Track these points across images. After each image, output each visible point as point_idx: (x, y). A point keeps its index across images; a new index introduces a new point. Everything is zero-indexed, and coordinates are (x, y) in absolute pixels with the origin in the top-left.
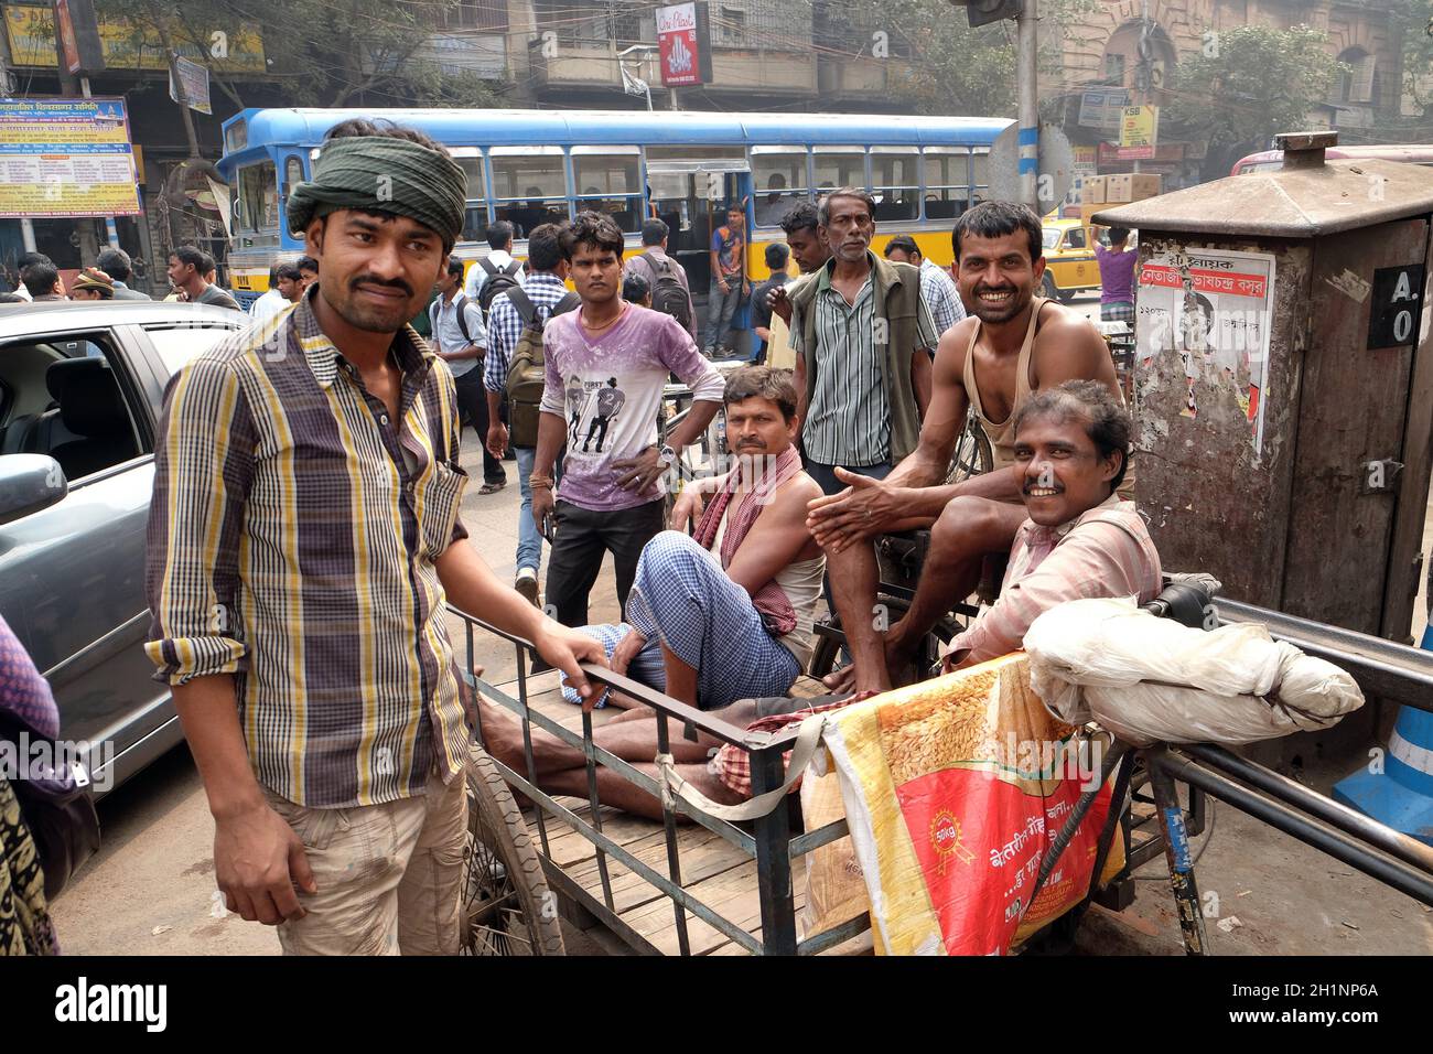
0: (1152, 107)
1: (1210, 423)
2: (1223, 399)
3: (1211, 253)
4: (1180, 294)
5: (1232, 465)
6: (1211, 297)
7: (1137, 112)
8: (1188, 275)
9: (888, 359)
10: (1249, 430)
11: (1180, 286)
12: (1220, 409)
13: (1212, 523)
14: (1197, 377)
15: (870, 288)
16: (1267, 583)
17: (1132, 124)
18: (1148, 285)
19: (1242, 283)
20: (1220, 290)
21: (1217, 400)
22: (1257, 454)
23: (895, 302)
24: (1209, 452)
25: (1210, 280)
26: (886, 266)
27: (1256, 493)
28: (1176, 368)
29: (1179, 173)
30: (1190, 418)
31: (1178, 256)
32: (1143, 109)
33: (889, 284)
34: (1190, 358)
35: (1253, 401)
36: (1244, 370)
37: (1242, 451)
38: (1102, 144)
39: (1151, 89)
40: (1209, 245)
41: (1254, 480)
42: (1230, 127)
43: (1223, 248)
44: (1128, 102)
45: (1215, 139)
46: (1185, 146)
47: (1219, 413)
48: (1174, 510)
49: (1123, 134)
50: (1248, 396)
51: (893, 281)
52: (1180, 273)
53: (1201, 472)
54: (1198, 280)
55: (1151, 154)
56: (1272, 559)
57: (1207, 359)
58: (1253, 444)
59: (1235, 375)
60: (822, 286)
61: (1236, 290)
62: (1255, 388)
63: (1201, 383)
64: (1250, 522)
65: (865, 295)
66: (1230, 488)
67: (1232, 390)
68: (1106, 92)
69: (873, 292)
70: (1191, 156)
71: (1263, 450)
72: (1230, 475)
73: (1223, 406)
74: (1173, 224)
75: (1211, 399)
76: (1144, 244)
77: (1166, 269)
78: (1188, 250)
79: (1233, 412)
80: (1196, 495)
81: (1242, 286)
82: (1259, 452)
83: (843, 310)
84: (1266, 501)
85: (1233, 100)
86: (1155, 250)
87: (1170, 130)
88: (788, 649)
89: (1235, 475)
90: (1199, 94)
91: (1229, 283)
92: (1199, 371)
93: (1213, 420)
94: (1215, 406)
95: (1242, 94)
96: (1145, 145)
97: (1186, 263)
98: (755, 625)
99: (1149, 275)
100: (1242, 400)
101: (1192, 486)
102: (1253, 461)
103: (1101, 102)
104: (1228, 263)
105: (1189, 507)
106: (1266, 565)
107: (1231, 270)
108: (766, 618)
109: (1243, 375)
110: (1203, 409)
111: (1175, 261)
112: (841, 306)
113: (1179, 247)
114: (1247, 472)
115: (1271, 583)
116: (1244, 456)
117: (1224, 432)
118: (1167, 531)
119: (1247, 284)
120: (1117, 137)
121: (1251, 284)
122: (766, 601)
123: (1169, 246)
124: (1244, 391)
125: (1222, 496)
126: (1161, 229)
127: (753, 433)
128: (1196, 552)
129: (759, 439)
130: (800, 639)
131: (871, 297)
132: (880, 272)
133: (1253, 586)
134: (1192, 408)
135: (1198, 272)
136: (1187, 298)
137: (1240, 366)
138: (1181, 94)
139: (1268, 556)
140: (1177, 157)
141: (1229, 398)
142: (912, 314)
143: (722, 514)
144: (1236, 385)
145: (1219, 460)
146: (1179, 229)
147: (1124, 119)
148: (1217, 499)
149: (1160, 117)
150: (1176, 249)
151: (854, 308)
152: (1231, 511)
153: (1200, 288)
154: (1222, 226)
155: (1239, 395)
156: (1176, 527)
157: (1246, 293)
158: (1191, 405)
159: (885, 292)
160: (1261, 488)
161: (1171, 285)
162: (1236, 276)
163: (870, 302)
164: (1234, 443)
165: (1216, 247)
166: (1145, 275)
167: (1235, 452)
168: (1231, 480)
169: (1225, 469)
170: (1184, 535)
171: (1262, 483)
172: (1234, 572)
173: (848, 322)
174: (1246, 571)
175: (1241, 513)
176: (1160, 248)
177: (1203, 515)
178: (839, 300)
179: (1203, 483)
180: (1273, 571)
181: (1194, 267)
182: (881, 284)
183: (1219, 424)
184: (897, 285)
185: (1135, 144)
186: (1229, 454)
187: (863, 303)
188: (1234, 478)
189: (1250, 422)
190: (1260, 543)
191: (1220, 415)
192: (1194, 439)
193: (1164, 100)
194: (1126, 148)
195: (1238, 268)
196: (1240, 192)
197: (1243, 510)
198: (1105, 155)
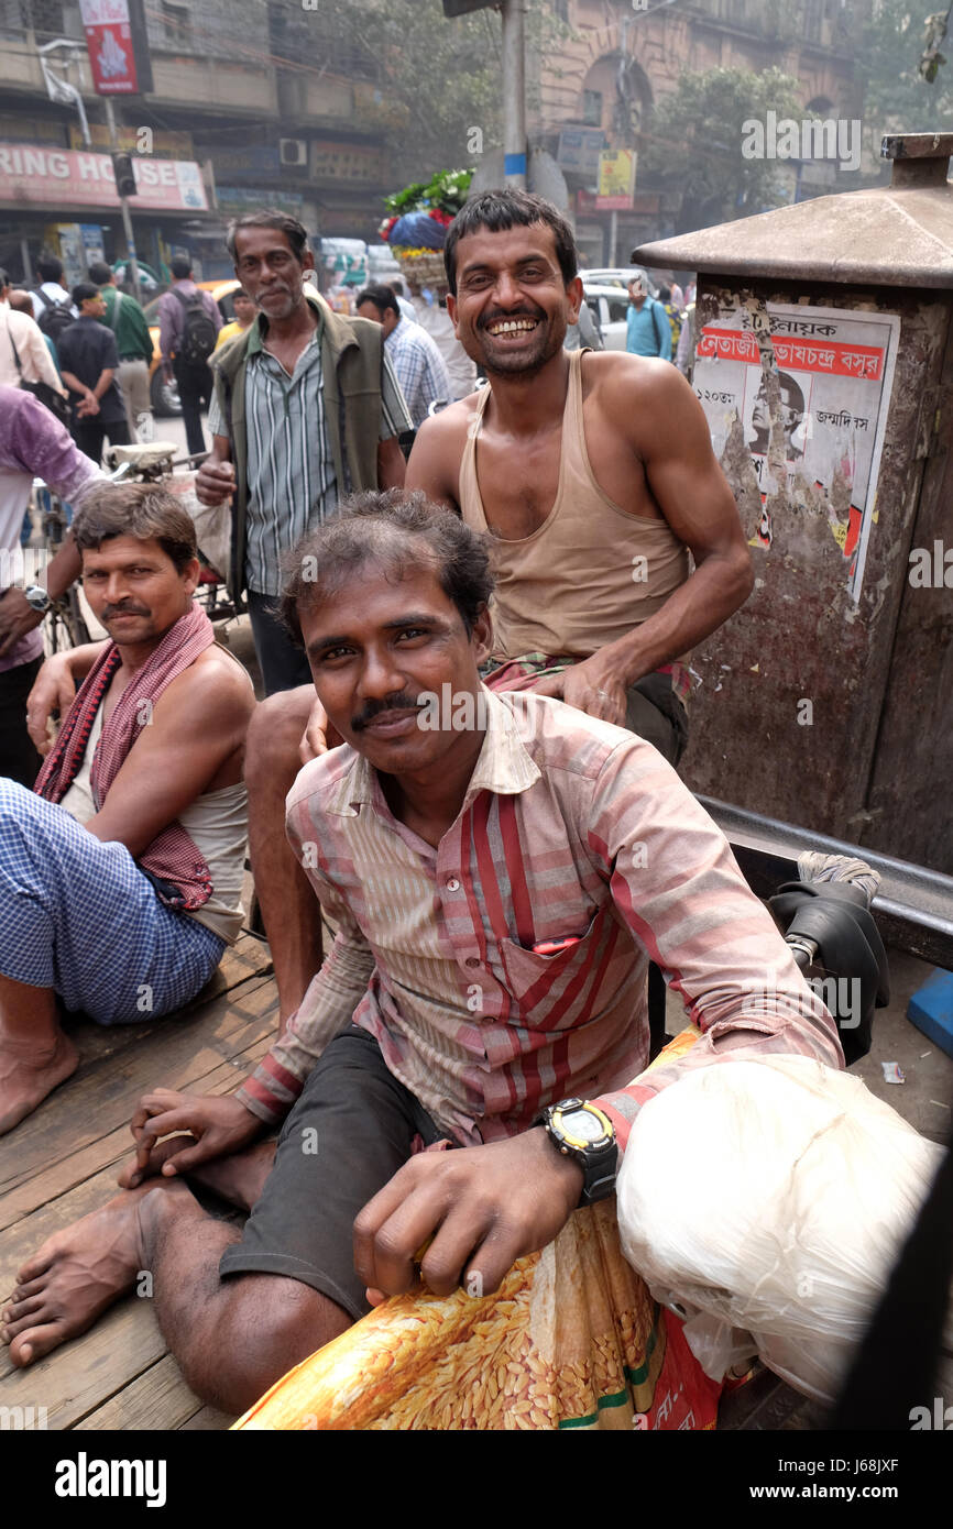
0: (630, 152)
1: (789, 557)
2: (809, 525)
3: (806, 312)
4: (755, 373)
5: (818, 616)
6: (802, 379)
7: (614, 157)
8: (769, 344)
9: (344, 451)
10: (845, 569)
11: (755, 361)
12: (805, 538)
13: (787, 689)
14: (775, 492)
15: (316, 352)
16: (854, 769)
17: (609, 170)
18: (709, 359)
19: (847, 358)
20: (815, 368)
21: (802, 526)
22: (853, 603)
23: (352, 371)
24: (786, 597)
25: (800, 352)
26: (338, 322)
27: (850, 655)
28: (745, 480)
29: (655, 225)
30: (762, 550)
31: (755, 316)
32: (622, 155)
33: (341, 346)
34: (765, 466)
35: (853, 530)
36: (842, 485)
37: (833, 597)
38: (580, 192)
39: (628, 133)
40: (802, 299)
41: (847, 637)
42: (705, 178)
43: (823, 304)
44: (606, 146)
45: (690, 190)
46: (661, 197)
47: (803, 544)
48: (734, 671)
49: (602, 180)
50: (847, 522)
51: (346, 343)
52: (757, 342)
53: (774, 623)
54: (782, 352)
55: (628, 204)
56: (862, 741)
57: (790, 467)
58: (848, 588)
59: (830, 492)
60: (252, 349)
61: (839, 368)
62: (856, 513)
63: (780, 501)
64: (837, 693)
65: (308, 362)
66: (812, 646)
67: (823, 514)
68: (585, 133)
69: (320, 357)
70: (667, 208)
71: (862, 598)
72: (814, 629)
73: (810, 536)
74: (752, 266)
75: (792, 525)
76: (705, 296)
77: (738, 334)
78: (771, 307)
79: (823, 543)
80: (766, 652)
81: (847, 361)
82: (857, 598)
83: (280, 382)
84: (862, 666)
85: (708, 149)
86: (722, 305)
87: (648, 179)
88: (203, 926)
89: (820, 629)
90: (676, 140)
91: (828, 357)
92: (776, 483)
93: (795, 554)
94: (799, 534)
95: (717, 143)
96: (623, 195)
97: (766, 326)
98: (145, 903)
99: (710, 343)
100: (837, 527)
101: (761, 641)
102: (847, 611)
103: (580, 144)
104: (828, 328)
105: (755, 668)
106: (856, 748)
107: (832, 338)
108: (163, 888)
109: (841, 492)
110: (781, 537)
111: (751, 322)
112: (277, 376)
113: (757, 302)
114: (837, 626)
115: (858, 769)
116: (836, 605)
117: (808, 570)
118: (724, 696)
119: (855, 360)
120: (595, 184)
121: (860, 360)
122: (161, 858)
123: (743, 300)
124: (840, 515)
125: (801, 657)
126: (735, 273)
127: (124, 594)
128: (762, 727)
129: (137, 602)
130: (222, 906)
131: (318, 365)
132: (329, 329)
133: (837, 774)
134: (765, 537)
135: (783, 340)
136: (765, 378)
137: (837, 478)
138: (659, 140)
139: (859, 736)
140: (653, 209)
141: (819, 524)
142: (374, 389)
143: (94, 715)
144: (831, 507)
145: (800, 608)
146: (763, 273)
147: (603, 165)
148: (794, 660)
149: (638, 164)
150: (752, 304)
151: (295, 379)
152: (813, 676)
153: (785, 363)
154: (829, 270)
155: (832, 520)
156: (736, 692)
157: (853, 373)
158: (764, 532)
159: (336, 357)
160: (856, 648)
161: (743, 358)
162: (839, 348)
163: (316, 371)
164: (822, 586)
165: (813, 303)
166: (706, 344)
167: (822, 598)
168: (814, 636)
169: (807, 620)
170: (747, 704)
171: (859, 642)
172: (813, 755)
173: (287, 397)
174: (828, 755)
175: (827, 679)
176: (729, 303)
177: (774, 679)
178: (275, 367)
179: (776, 638)
180: (863, 754)
181: (778, 332)
182: (330, 346)
183: (802, 559)
184: (352, 351)
185: (613, 193)
186: (814, 600)
187: (307, 372)
188: (819, 632)
189: (846, 558)
190: (850, 720)
191: (806, 547)
192: (766, 578)
193: (640, 145)
194: (604, 197)
195: (844, 335)
196: (846, 218)
197: (830, 676)
198: (583, 204)
